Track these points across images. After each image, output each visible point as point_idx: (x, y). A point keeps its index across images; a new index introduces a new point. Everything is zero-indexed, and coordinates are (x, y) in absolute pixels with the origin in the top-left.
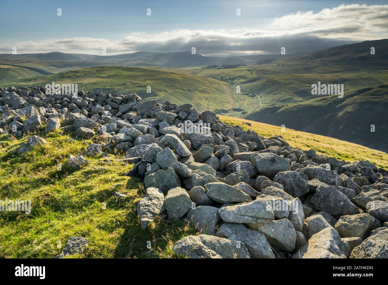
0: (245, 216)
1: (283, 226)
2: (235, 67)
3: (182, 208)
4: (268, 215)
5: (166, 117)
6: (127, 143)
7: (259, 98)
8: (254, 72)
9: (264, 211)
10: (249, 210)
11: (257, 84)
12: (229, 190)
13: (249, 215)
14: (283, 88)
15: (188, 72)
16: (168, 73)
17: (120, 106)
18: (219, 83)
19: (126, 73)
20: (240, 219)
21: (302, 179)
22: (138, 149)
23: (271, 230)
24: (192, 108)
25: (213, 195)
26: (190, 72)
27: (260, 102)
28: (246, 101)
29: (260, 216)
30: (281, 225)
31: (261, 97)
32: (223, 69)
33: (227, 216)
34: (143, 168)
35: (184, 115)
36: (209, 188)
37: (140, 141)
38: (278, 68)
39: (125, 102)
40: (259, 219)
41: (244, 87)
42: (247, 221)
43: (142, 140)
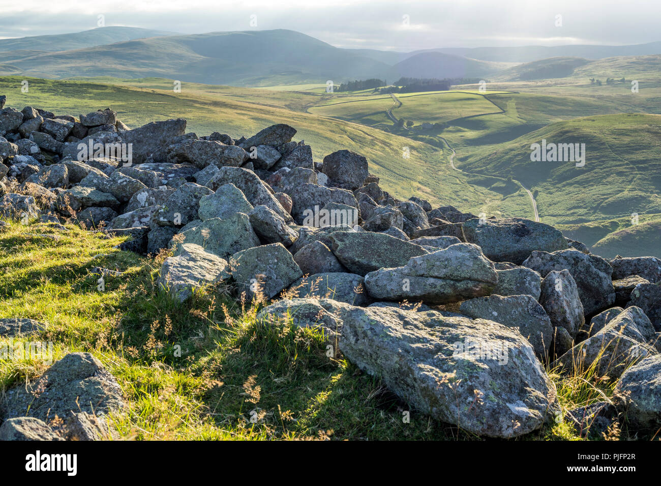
0: (427, 277)
1: (520, 309)
2: (443, 85)
3: (274, 277)
4: (483, 272)
5: (216, 155)
6: (105, 209)
7: (530, 194)
8: (511, 104)
9: (474, 264)
10: (438, 263)
11: (523, 147)
12: (391, 245)
13: (436, 274)
14: (615, 163)
15: (276, 103)
16: (205, 104)
17: (67, 143)
18: (387, 141)
19: (55, 102)
20: (417, 286)
21: (595, 270)
22: (140, 218)
23: (491, 313)
24: (295, 139)
25: (350, 255)
26: (286, 100)
27: (533, 210)
28: (484, 207)
29: (463, 275)
30: (516, 307)
31: (536, 194)
32: (402, 91)
33: (385, 282)
34: (160, 238)
35: (271, 156)
36: (342, 240)
37: (143, 204)
38: (596, 94)
39: (82, 133)
40: (461, 281)
41: (478, 158)
42: (433, 289)
43: (148, 200)
